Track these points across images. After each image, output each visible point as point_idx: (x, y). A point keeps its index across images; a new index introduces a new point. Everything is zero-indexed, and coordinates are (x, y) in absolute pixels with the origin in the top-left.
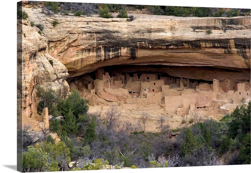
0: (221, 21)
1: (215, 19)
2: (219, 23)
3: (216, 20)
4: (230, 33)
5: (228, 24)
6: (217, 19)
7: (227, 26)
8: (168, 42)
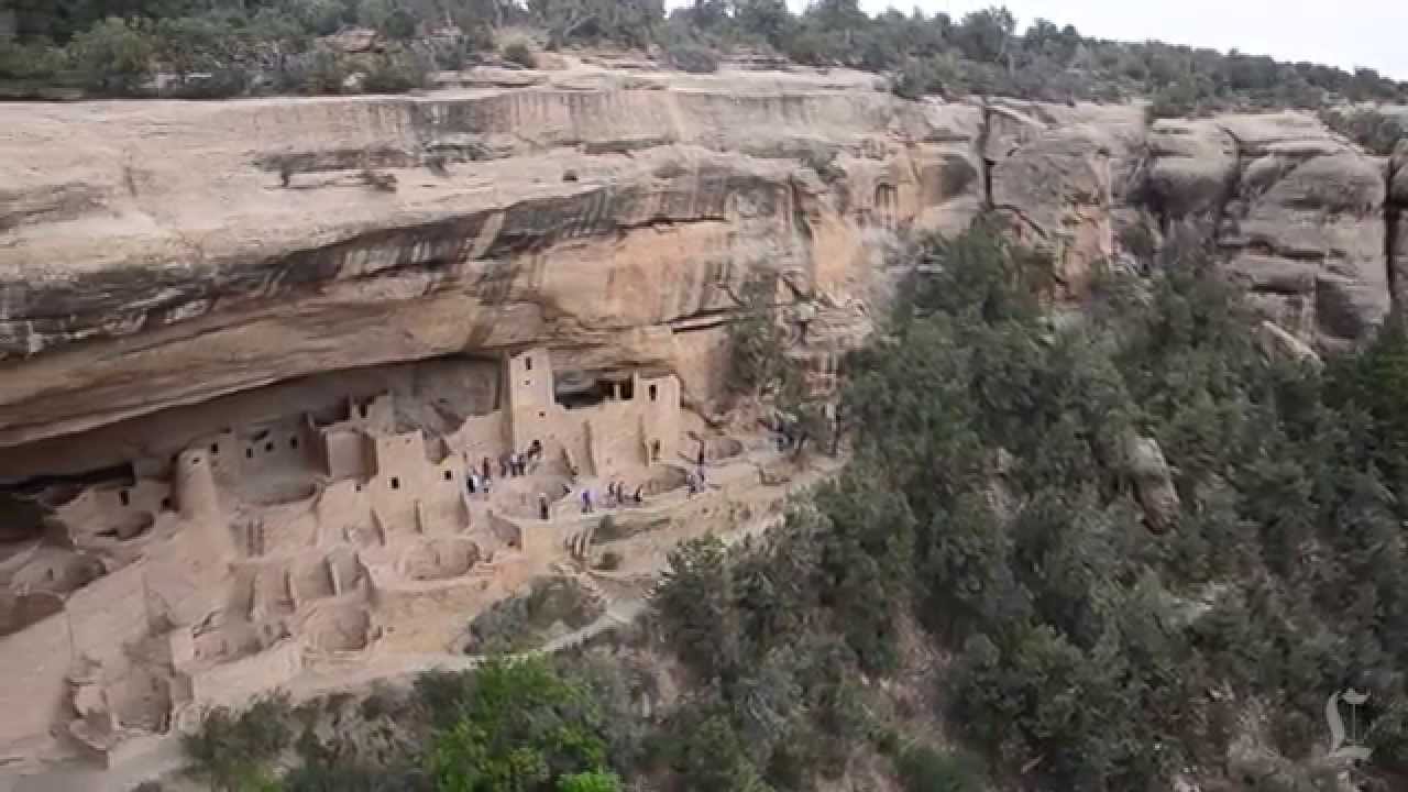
0: (406, 119)
1: (373, 108)
2: (399, 126)
3: (381, 111)
4: (477, 180)
5: (443, 129)
6: (385, 105)
7: (436, 142)
8: (168, 280)
